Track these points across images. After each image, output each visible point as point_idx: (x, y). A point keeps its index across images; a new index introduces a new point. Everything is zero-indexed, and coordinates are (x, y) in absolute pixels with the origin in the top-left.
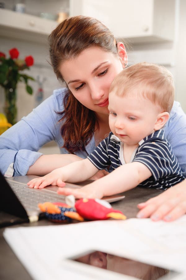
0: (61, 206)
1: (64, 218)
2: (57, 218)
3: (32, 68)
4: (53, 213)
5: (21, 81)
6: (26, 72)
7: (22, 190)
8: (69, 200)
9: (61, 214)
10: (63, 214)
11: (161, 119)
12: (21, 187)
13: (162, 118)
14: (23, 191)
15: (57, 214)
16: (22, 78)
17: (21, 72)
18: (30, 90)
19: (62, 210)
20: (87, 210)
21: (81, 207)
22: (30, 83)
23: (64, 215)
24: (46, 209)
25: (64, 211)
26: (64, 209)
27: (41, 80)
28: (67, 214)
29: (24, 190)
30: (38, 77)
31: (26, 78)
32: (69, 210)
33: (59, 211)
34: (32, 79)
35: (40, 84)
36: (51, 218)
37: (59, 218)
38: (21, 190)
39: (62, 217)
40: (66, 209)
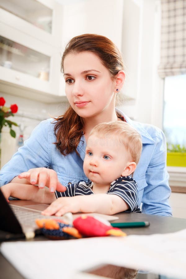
0: (59, 222)
1: (62, 235)
2: (54, 234)
4: (51, 228)
5: (6, 126)
9: (59, 230)
10: (61, 230)
11: (128, 168)
13: (130, 167)
15: (55, 230)
16: (6, 123)
19: (60, 226)
20: (86, 227)
21: (80, 224)
23: (63, 231)
24: (44, 224)
25: (63, 227)
26: (62, 225)
28: (66, 229)
32: (68, 226)
33: (57, 226)
34: (16, 125)
36: (49, 234)
37: (56, 234)
39: (60, 232)
40: (65, 225)
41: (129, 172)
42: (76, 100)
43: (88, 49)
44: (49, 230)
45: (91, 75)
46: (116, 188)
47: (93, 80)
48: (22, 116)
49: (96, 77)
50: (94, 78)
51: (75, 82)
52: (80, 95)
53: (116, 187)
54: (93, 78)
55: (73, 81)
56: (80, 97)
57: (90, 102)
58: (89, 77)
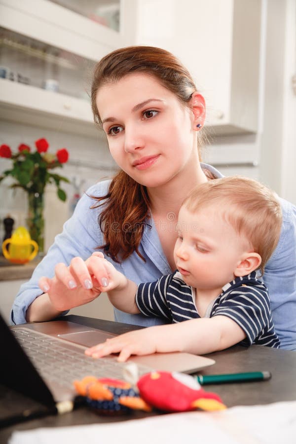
0: (112, 386)
1: (118, 409)
2: (105, 407)
3: (66, 166)
4: (100, 398)
5: (50, 182)
6: (57, 171)
7: (47, 348)
8: (129, 373)
9: (113, 401)
10: (117, 400)
11: (246, 262)
12: (45, 342)
13: (249, 260)
14: (49, 350)
15: (106, 402)
16: (51, 179)
17: (51, 171)
18: (62, 195)
19: (115, 394)
20: (158, 394)
21: (147, 388)
22: (63, 186)
24: (88, 390)
25: (119, 396)
26: (118, 392)
27: (78, 182)
28: (124, 400)
29: (50, 348)
30: (74, 179)
31: (58, 179)
32: (127, 393)
33: (109, 395)
34: (66, 180)
35: (77, 188)
36: (96, 407)
37: (109, 408)
38: (45, 349)
39: (115, 405)
40: (122, 391)
41: (248, 269)
42: (133, 160)
43: (133, 70)
44: (95, 402)
45: (150, 110)
46: (230, 300)
47: (155, 116)
48: (77, 164)
49: (158, 111)
50: (156, 113)
51: (124, 129)
52: (138, 148)
53: (230, 297)
54: (154, 113)
55: (120, 129)
56: (140, 152)
57: (161, 156)
58: (147, 114)
